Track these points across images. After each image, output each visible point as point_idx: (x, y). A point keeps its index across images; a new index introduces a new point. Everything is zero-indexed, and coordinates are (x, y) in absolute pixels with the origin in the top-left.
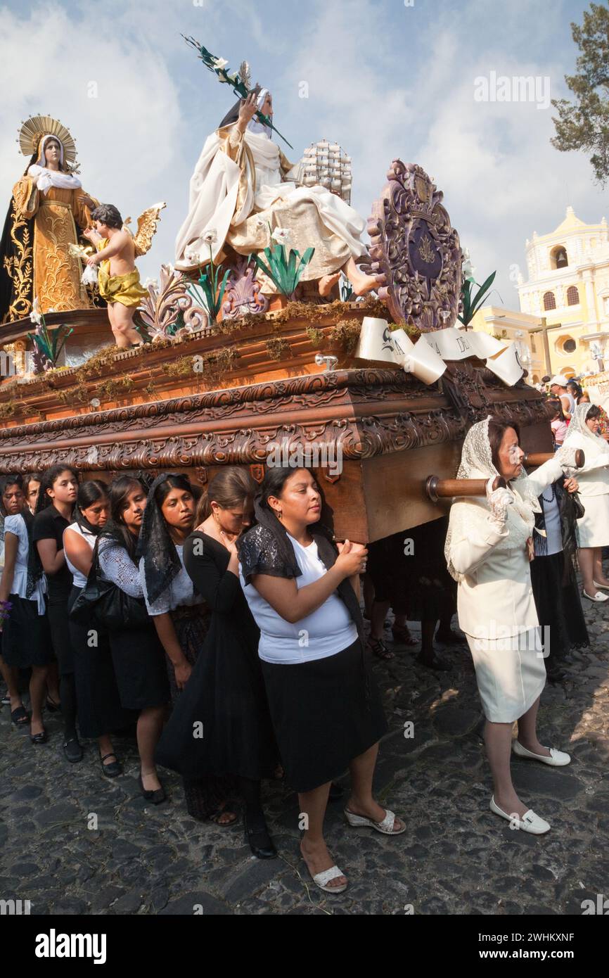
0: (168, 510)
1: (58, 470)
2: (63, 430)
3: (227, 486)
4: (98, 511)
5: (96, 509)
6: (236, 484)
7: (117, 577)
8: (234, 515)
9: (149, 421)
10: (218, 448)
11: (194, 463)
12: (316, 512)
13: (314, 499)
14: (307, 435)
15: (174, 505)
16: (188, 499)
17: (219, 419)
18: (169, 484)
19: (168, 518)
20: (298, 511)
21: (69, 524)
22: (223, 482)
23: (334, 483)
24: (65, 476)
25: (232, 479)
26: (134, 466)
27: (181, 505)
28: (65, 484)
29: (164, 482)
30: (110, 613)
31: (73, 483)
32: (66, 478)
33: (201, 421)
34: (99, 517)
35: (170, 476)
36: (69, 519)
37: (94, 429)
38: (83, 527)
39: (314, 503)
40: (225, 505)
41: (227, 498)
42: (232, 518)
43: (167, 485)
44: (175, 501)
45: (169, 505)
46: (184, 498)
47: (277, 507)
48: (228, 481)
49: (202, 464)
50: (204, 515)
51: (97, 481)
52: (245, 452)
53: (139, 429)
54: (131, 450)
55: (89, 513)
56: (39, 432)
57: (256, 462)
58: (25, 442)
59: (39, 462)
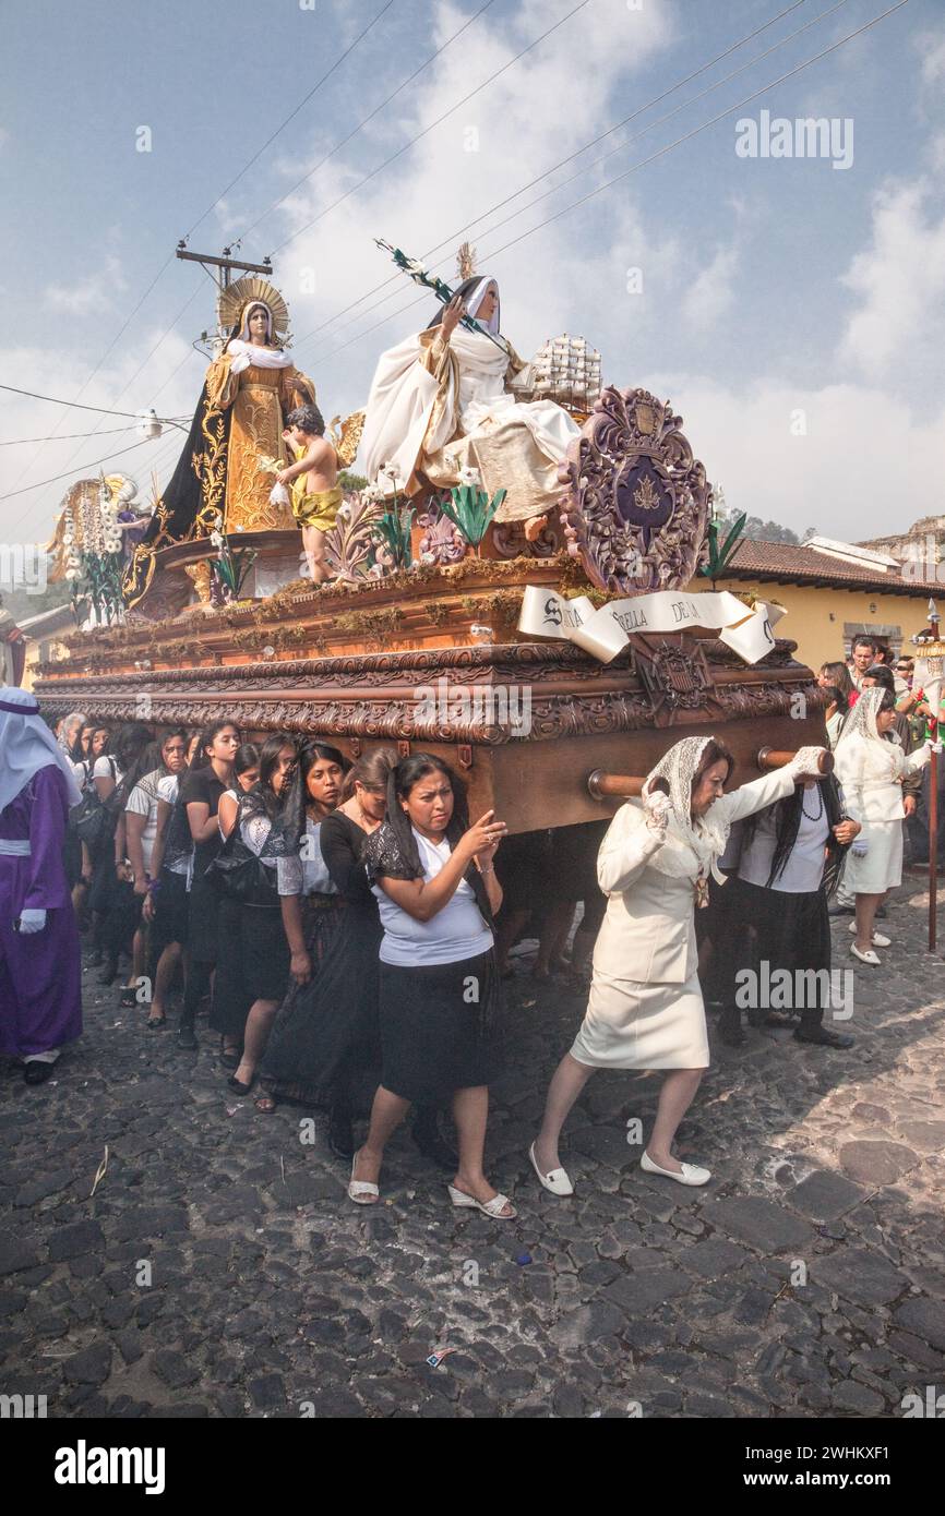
0: (313, 782)
2: (234, 678)
3: (372, 766)
6: (383, 766)
8: (377, 800)
9: (317, 680)
10: (371, 718)
11: (348, 733)
15: (320, 777)
16: (336, 772)
17: (377, 686)
18: (318, 753)
19: (312, 790)
21: (226, 790)
22: (370, 762)
24: (227, 731)
25: (379, 761)
27: (327, 778)
28: (226, 740)
29: (314, 750)
32: (227, 734)
33: (361, 687)
37: (264, 682)
38: (238, 795)
40: (369, 787)
41: (370, 780)
42: (374, 802)
43: (316, 753)
44: (321, 773)
45: (314, 777)
46: (330, 770)
48: (375, 763)
49: (355, 735)
50: (349, 793)
52: (393, 726)
53: (306, 688)
54: (294, 711)
55: (244, 779)
56: (210, 679)
57: (402, 738)
58: (195, 689)
59: (205, 715)
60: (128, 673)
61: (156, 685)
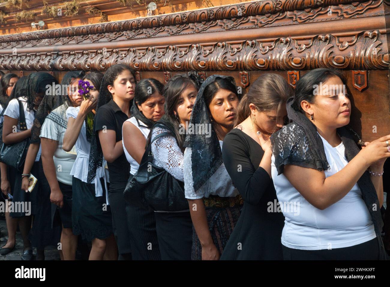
0: (215, 108)
1: (119, 70)
2: (123, 31)
3: (264, 90)
4: (152, 105)
5: (151, 103)
6: (273, 89)
7: (167, 161)
8: (269, 117)
9: (200, 26)
10: (259, 54)
11: (239, 67)
12: (345, 117)
13: (345, 104)
14: (340, 44)
15: (221, 104)
16: (233, 99)
17: (262, 27)
18: (217, 85)
19: (214, 115)
20: (330, 115)
22: (261, 87)
23: (363, 90)
25: (269, 85)
26: (185, 68)
27: (226, 105)
28: (124, 82)
29: (213, 83)
30: (157, 196)
31: (131, 82)
32: (125, 77)
33: (245, 29)
34: (153, 111)
35: (218, 78)
36: (127, 114)
37: (151, 31)
38: (139, 121)
39: (344, 108)
40: (262, 107)
41: (263, 101)
42: (267, 119)
43: (215, 86)
44: (222, 101)
45: (216, 104)
46: (229, 99)
47: (310, 111)
48: (265, 87)
49: (245, 69)
50: (244, 115)
51: (152, 79)
52: (283, 59)
53: (191, 34)
54: (183, 53)
55: (144, 108)
56: (100, 32)
57: (292, 69)
58: (88, 41)
59: (101, 61)
60: (25, 32)
61: (52, 40)
